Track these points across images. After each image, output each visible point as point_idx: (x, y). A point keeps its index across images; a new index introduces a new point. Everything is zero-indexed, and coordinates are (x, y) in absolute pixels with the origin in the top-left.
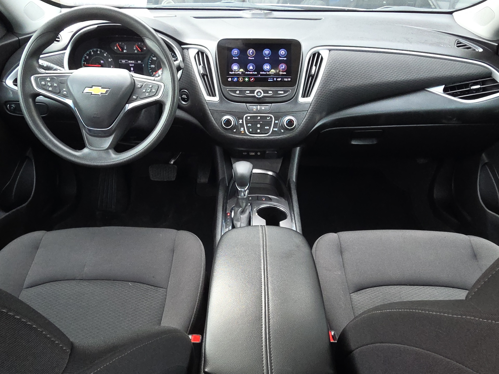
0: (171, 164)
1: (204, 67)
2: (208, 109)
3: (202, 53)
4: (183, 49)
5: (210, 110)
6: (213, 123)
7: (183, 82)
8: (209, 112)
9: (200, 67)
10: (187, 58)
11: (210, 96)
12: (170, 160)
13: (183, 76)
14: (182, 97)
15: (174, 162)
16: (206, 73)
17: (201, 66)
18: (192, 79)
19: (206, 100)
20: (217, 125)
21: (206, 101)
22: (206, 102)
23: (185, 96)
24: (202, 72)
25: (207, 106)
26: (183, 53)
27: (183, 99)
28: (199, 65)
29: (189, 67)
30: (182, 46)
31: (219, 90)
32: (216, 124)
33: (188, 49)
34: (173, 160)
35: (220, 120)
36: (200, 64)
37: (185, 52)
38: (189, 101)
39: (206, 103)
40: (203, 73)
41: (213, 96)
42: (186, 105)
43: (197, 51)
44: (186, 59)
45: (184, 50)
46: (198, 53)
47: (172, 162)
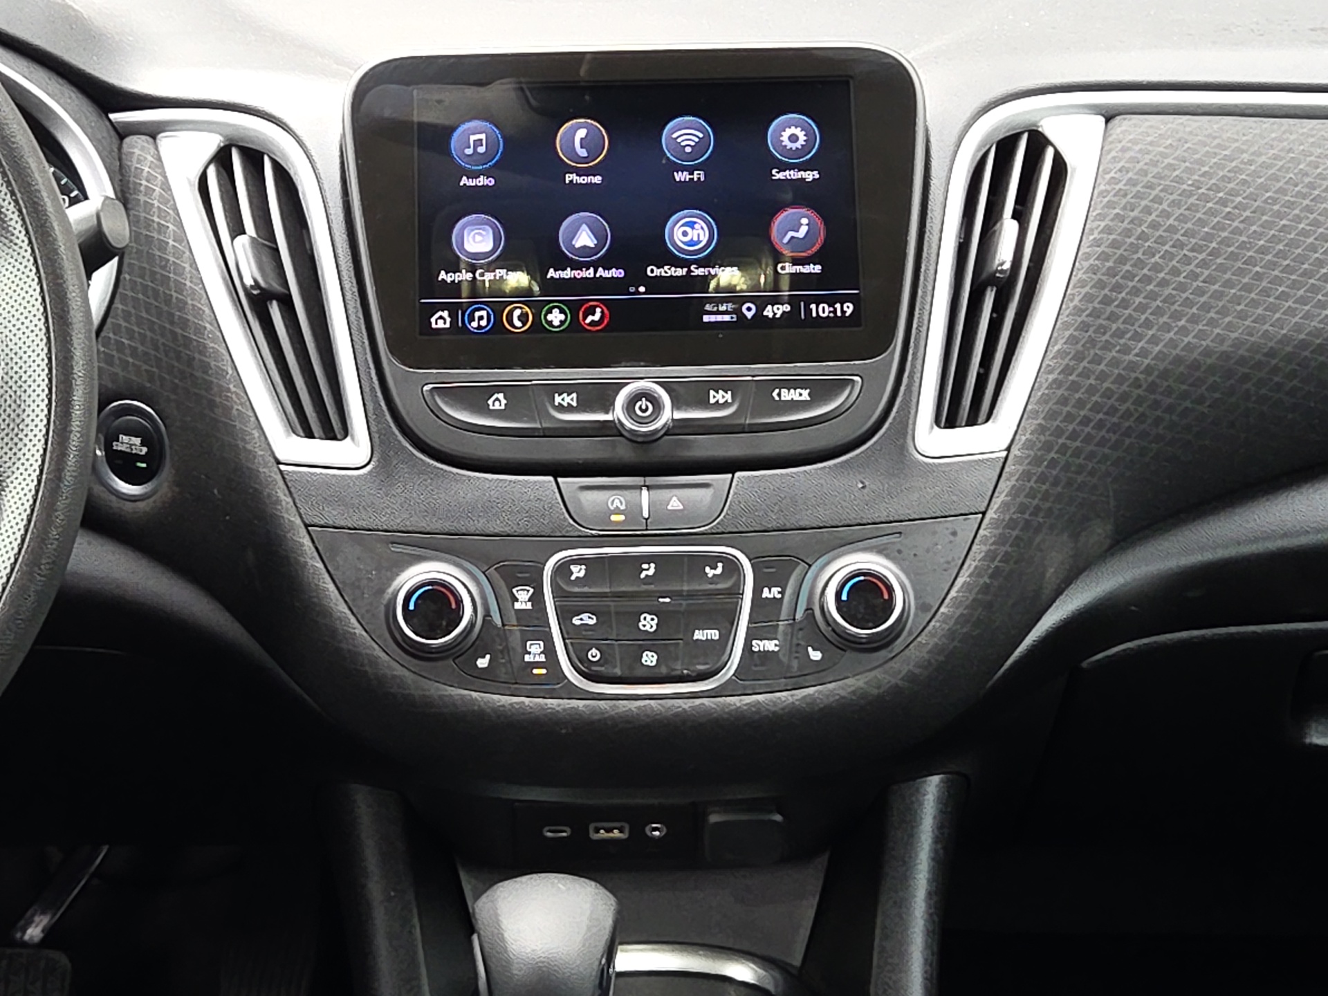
0: (25, 945)
1: (266, 246)
2: (298, 521)
3: (254, 158)
4: (122, 132)
5: (307, 526)
6: (326, 613)
7: (120, 346)
8: (306, 541)
9: (242, 250)
10: (149, 191)
11: (310, 435)
12: (20, 918)
13: (118, 305)
14: (117, 446)
15: (49, 933)
16: (277, 287)
17: (242, 240)
18: (185, 323)
19: (279, 462)
20: (359, 631)
21: (282, 467)
22: (281, 472)
23: (137, 441)
24: (250, 273)
25: (286, 499)
26: (120, 159)
27: (125, 466)
28: (233, 238)
29: (163, 246)
30: (113, 116)
31: (372, 389)
32: (353, 620)
33: (152, 132)
34: (43, 913)
35: (382, 591)
36: (237, 229)
37: (137, 152)
38: (167, 473)
39: (279, 477)
40: (257, 285)
41: (330, 435)
42: (141, 505)
43: (213, 143)
44: (142, 198)
45: (127, 140)
46: (222, 159)
47: (34, 932)
